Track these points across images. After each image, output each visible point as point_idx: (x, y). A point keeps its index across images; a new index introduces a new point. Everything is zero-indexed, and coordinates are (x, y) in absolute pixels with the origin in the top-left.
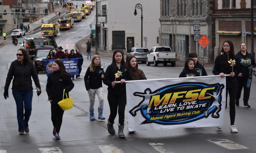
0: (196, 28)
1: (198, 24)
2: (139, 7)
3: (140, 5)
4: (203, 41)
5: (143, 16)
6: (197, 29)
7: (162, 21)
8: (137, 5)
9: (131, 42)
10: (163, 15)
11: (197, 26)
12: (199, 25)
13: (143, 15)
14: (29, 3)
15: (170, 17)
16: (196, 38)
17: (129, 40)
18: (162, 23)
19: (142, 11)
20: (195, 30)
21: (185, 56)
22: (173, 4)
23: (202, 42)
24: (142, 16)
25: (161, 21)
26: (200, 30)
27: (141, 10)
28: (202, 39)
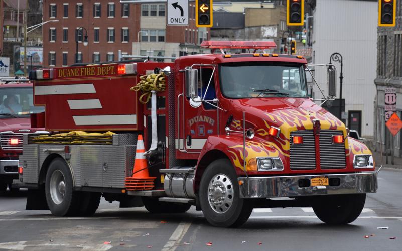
0: (389, 101)
1: (392, 94)
2: (337, 59)
3: (338, 55)
4: (393, 122)
5: (343, 76)
6: (391, 102)
7: (379, 85)
8: (334, 54)
9: (355, 120)
10: (380, 75)
11: (391, 96)
12: (394, 95)
13: (343, 72)
14: (238, 36)
15: (386, 78)
16: (389, 116)
17: (352, 116)
18: (380, 88)
19: (342, 65)
20: (387, 102)
21: (399, 148)
22: (390, 55)
23: (392, 124)
24: (341, 74)
25: (377, 84)
26: (395, 104)
27: (340, 64)
28: (392, 120)
